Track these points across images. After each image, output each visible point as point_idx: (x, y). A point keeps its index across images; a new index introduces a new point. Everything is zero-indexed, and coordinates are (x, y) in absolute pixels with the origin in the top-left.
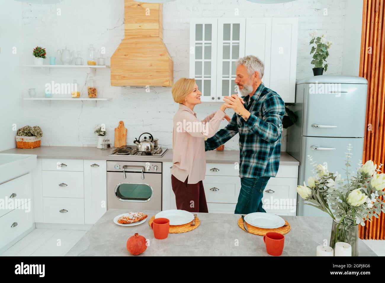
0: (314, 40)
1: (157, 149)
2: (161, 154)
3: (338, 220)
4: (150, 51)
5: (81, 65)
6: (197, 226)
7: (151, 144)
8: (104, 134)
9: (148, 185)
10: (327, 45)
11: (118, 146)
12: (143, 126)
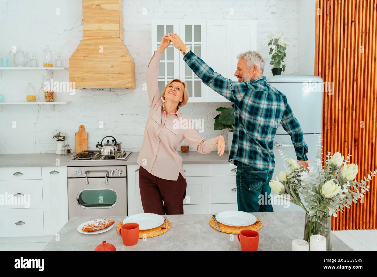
0: (272, 41)
1: (120, 153)
2: (126, 157)
3: (311, 213)
4: (111, 52)
5: (37, 67)
6: (168, 229)
7: (114, 148)
8: (63, 139)
9: (112, 190)
10: (284, 46)
11: (79, 151)
12: (105, 129)
